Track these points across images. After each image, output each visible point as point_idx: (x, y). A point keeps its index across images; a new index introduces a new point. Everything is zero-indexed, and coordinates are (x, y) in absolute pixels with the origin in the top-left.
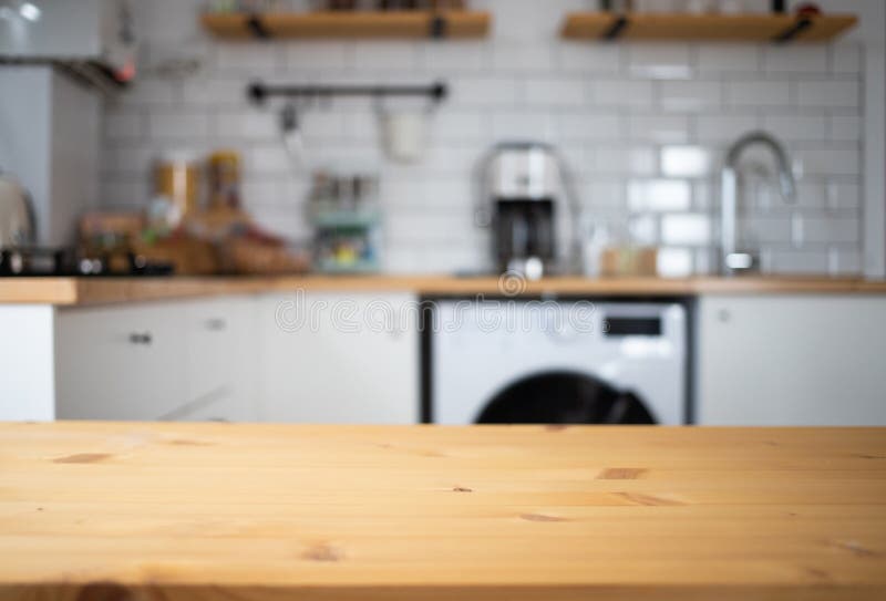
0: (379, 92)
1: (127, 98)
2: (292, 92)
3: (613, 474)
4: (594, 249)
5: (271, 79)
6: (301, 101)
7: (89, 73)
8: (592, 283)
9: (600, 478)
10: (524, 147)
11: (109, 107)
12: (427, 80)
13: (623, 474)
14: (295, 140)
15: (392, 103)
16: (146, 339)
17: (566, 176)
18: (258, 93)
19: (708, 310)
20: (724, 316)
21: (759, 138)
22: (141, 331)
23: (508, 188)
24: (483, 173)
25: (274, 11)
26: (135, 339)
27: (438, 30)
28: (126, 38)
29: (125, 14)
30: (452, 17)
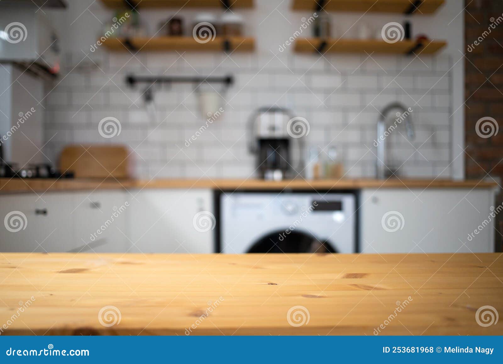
0: (196, 81)
2: (150, 80)
3: (349, 276)
4: (311, 164)
5: (138, 73)
6: (154, 85)
7: (35, 69)
8: (309, 183)
9: (344, 278)
10: (273, 110)
11: (48, 88)
12: (222, 74)
13: (355, 276)
14: (151, 106)
15: (204, 86)
16: (44, 212)
18: (131, 81)
19: (367, 197)
20: (375, 200)
21: (397, 106)
22: (41, 208)
23: (264, 132)
24: (252, 125)
25: (138, 36)
26: (38, 212)
27: (227, 47)
28: (55, 49)
29: (54, 38)
30: (234, 40)
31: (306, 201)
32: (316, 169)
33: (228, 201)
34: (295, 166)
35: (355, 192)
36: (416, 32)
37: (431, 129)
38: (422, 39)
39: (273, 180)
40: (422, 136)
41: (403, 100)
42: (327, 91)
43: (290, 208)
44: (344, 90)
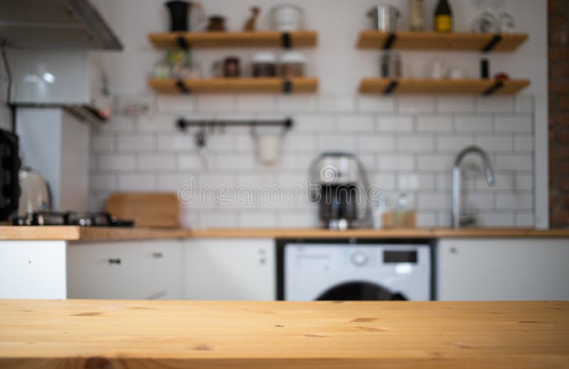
0: (253, 124)
1: (106, 127)
2: (202, 124)
3: (358, 320)
4: (378, 214)
5: (190, 117)
6: (207, 129)
7: (83, 113)
8: (377, 232)
9: (351, 321)
10: (338, 155)
11: (95, 132)
12: (281, 117)
14: (204, 150)
15: (260, 130)
16: (118, 262)
17: (362, 171)
18: (182, 124)
19: (444, 247)
20: (453, 250)
21: (472, 150)
22: (115, 258)
24: (314, 171)
25: (191, 77)
26: (111, 261)
27: (287, 88)
28: (105, 92)
29: (105, 79)
30: (296, 81)
31: (377, 251)
32: (385, 217)
33: (291, 251)
34: (361, 215)
35: (431, 242)
36: (494, 70)
37: (513, 174)
38: (502, 78)
39: (338, 229)
40: (502, 182)
41: (479, 142)
42: (395, 135)
43: (360, 259)
44: (415, 132)
